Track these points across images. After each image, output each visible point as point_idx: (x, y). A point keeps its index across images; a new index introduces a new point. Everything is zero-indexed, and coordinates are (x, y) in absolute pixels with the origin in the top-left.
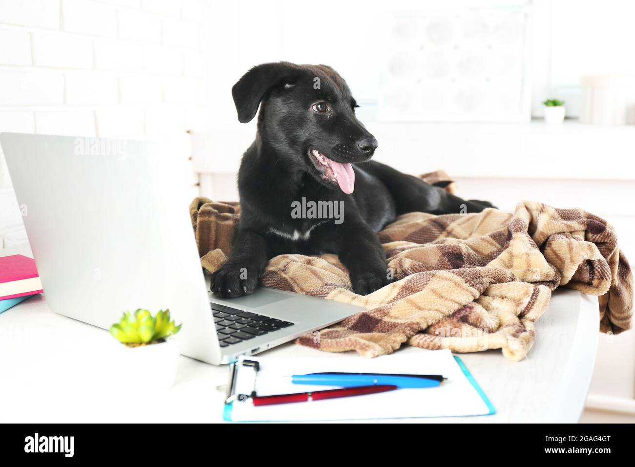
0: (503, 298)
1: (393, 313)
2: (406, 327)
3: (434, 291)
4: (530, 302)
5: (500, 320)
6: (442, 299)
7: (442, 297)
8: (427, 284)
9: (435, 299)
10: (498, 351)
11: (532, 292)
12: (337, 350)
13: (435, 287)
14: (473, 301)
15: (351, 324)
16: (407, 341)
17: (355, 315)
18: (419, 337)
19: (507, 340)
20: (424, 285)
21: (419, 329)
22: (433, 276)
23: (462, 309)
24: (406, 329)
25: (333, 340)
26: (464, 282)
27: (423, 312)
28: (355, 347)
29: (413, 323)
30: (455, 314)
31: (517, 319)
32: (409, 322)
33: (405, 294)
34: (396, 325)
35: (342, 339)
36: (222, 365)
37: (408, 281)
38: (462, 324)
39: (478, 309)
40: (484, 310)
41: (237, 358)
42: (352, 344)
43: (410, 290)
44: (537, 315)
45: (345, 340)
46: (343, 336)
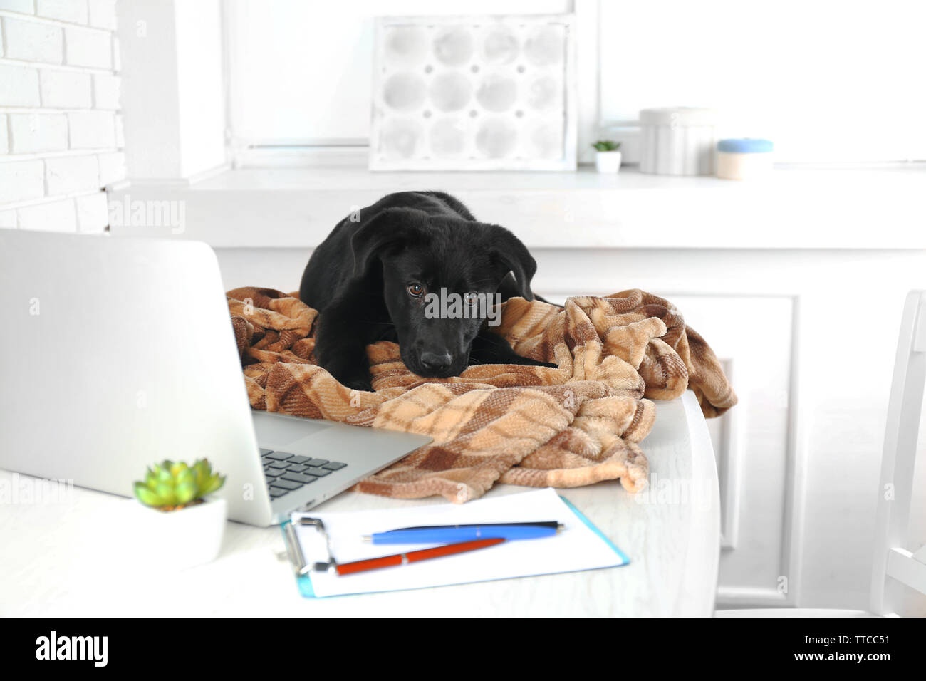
0: (600, 417)
1: (474, 444)
2: (498, 460)
3: (522, 414)
4: (633, 422)
5: (602, 444)
6: (534, 424)
7: (534, 421)
8: (510, 404)
9: (524, 423)
10: (616, 482)
11: (635, 408)
12: (416, 496)
13: (523, 409)
14: (570, 425)
15: (419, 462)
16: (500, 478)
17: (422, 450)
18: (516, 471)
19: (627, 467)
20: (506, 405)
21: (514, 463)
22: (518, 394)
23: (560, 434)
24: (499, 463)
25: (411, 484)
26: (558, 403)
27: (513, 440)
28: (441, 490)
29: (506, 456)
30: (552, 441)
31: (621, 441)
32: (500, 454)
33: (482, 417)
34: (482, 459)
35: (423, 482)
36: (272, 526)
37: (484, 402)
38: (564, 452)
39: (578, 433)
40: (585, 435)
41: (290, 515)
42: (437, 487)
43: (488, 412)
44: (641, 436)
45: (427, 482)
46: (415, 477)
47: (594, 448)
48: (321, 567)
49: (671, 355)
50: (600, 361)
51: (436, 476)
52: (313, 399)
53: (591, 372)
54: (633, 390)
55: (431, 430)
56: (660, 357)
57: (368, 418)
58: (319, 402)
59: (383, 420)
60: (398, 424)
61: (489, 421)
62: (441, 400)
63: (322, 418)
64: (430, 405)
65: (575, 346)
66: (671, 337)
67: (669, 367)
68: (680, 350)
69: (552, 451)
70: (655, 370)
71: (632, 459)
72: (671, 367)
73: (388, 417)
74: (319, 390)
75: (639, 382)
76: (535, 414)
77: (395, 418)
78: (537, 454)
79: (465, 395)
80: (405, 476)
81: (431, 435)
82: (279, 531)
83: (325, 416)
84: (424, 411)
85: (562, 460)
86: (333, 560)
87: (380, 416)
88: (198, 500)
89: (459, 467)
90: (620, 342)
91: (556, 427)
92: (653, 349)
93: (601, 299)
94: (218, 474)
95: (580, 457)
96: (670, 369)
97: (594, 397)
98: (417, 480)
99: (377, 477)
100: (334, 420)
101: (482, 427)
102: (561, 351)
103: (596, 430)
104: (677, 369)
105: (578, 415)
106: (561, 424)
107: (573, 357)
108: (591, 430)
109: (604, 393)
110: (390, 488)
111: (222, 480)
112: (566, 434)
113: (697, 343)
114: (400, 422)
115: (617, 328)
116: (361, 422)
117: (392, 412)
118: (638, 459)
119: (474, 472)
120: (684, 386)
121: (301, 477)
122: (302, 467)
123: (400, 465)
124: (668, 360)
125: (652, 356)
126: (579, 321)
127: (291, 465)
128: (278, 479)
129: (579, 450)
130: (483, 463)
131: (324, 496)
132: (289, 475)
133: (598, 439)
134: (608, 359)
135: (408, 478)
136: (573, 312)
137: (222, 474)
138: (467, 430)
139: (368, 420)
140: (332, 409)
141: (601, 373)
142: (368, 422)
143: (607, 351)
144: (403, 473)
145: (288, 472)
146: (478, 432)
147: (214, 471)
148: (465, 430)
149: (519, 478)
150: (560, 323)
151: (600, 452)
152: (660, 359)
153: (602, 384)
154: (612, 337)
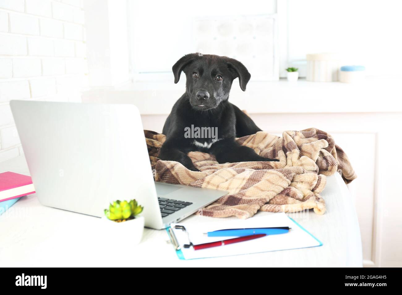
0: (302, 182)
1: (247, 194)
3: (268, 181)
4: (317, 184)
5: (304, 194)
6: (274, 185)
8: (263, 177)
9: (269, 185)
11: (317, 178)
12: (224, 216)
13: (269, 179)
14: (289, 186)
15: (223, 202)
16: (260, 208)
17: (225, 196)
18: (267, 206)
19: (317, 203)
20: (261, 177)
21: (266, 202)
22: (266, 172)
23: (285, 189)
24: (259, 202)
25: (221, 211)
26: (284, 176)
27: (265, 192)
28: (235, 214)
29: (263, 199)
30: (282, 192)
31: (312, 193)
32: (259, 198)
33: (250, 182)
34: (252, 200)
35: (227, 210)
36: (162, 229)
37: (251, 176)
38: (288, 197)
39: (293, 189)
40: (296, 190)
41: (170, 225)
42: (233, 212)
43: (253, 180)
44: (320, 190)
45: (229, 210)
46: (223, 208)
47: (301, 196)
48: (186, 246)
49: (329, 156)
50: (299, 158)
51: (232, 208)
52: (175, 175)
53: (295, 163)
54: (314, 171)
55: (228, 189)
56: (325, 157)
57: (200, 183)
58: (178, 177)
59: (207, 184)
60: (213, 186)
61: (254, 184)
62: (232, 176)
63: (180, 184)
64: (227, 178)
65: (287, 151)
66: (329, 149)
67: (329, 161)
68: (333, 154)
69: (282, 196)
70: (323, 163)
71: (318, 200)
72: (330, 161)
73: (208, 183)
74: (177, 172)
75: (316, 168)
76: (274, 181)
77: (212, 184)
78: (276, 198)
79: (242, 173)
80: (218, 208)
81: (228, 191)
82: (166, 231)
83: (181, 183)
84: (224, 180)
85: (287, 201)
86: (191, 244)
87: (205, 182)
88: (132, 217)
89: (242, 204)
90: (307, 150)
91: (283, 187)
92: (321, 153)
93: (298, 132)
94: (140, 206)
95: (295, 199)
96: (329, 162)
97: (298, 174)
98: (223, 209)
99: (206, 208)
100: (184, 184)
101: (250, 187)
102: (281, 154)
103: (301, 188)
104: (332, 162)
105: (292, 181)
106: (286, 185)
107: (286, 157)
108: (298, 188)
109: (302, 172)
110: (212, 213)
111: (142, 208)
112: (288, 189)
113: (339, 151)
114: (214, 185)
115: (306, 144)
116: (197, 185)
117: (210, 181)
118: (320, 200)
119: (249, 206)
120: (336, 169)
121: (173, 208)
122: (173, 204)
123: (215, 203)
124: (328, 158)
125: (321, 157)
126: (289, 141)
127: (168, 203)
128: (163, 209)
129: (294, 196)
130: (252, 202)
131: (184, 216)
132: (168, 207)
133: (302, 192)
134: (302, 157)
135: (220, 209)
136: (286, 137)
137: (142, 206)
138: (244, 188)
139: (199, 184)
140: (184, 180)
141: (299, 163)
142: (200, 185)
143: (301, 154)
144: (217, 207)
145: (167, 206)
146: (249, 188)
147: (138, 205)
148: (243, 188)
149: (269, 209)
150: (280, 142)
151: (303, 197)
152: (325, 158)
153: (301, 168)
154: (303, 148)
